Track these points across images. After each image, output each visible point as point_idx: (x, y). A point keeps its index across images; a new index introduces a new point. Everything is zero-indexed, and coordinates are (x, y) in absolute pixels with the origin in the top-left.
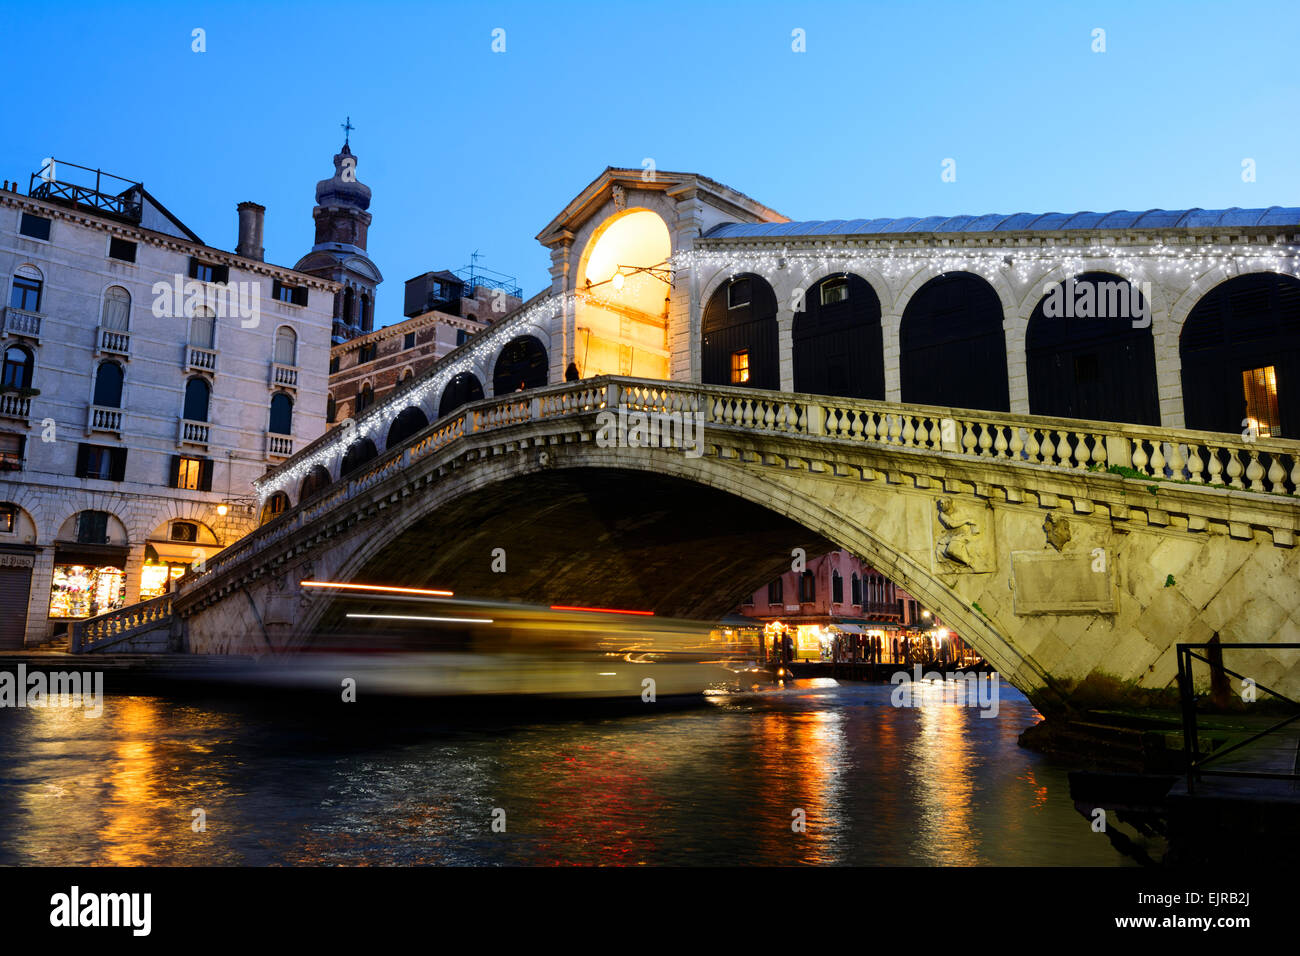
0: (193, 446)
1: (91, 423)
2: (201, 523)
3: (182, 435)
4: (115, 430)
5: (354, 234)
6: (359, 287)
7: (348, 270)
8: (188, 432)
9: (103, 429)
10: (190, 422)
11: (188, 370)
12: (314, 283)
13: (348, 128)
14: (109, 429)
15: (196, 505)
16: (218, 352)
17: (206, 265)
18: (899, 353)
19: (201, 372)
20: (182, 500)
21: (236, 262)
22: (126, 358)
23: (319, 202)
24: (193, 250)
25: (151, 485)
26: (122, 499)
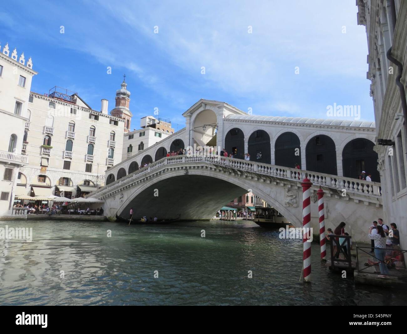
0: (89, 161)
1: (65, 155)
2: (91, 181)
3: (87, 159)
4: (71, 157)
5: (126, 104)
6: (127, 118)
7: (124, 113)
8: (88, 158)
9: (68, 157)
10: (89, 155)
11: (89, 142)
12: (120, 120)
13: (125, 76)
14: (69, 157)
15: (90, 176)
16: (96, 137)
17: (93, 115)
18: (274, 151)
19: (92, 142)
20: (86, 175)
21: (101, 114)
22: (74, 139)
23: (117, 95)
24: (90, 111)
25: (79, 171)
26: (72, 174)
